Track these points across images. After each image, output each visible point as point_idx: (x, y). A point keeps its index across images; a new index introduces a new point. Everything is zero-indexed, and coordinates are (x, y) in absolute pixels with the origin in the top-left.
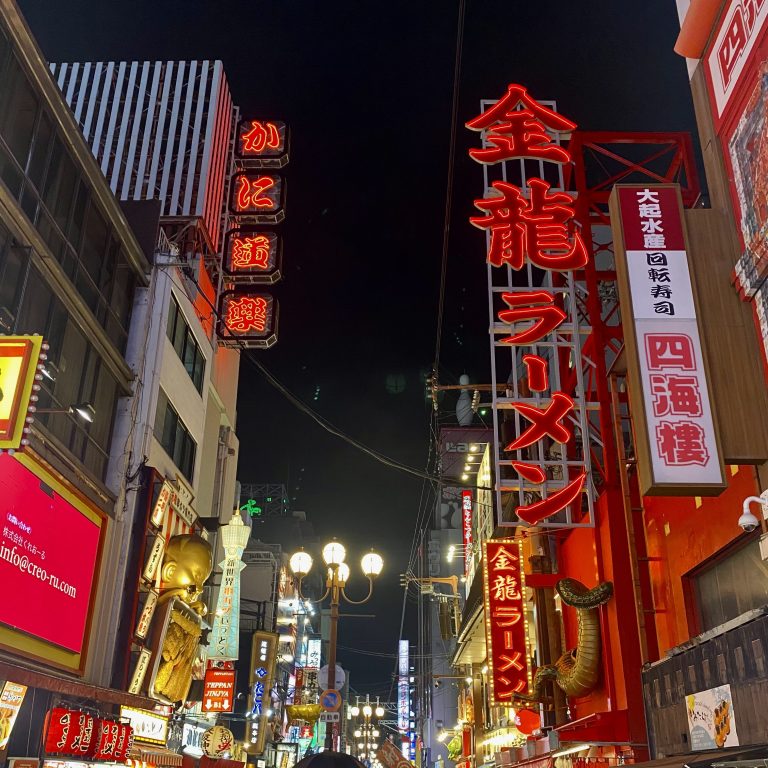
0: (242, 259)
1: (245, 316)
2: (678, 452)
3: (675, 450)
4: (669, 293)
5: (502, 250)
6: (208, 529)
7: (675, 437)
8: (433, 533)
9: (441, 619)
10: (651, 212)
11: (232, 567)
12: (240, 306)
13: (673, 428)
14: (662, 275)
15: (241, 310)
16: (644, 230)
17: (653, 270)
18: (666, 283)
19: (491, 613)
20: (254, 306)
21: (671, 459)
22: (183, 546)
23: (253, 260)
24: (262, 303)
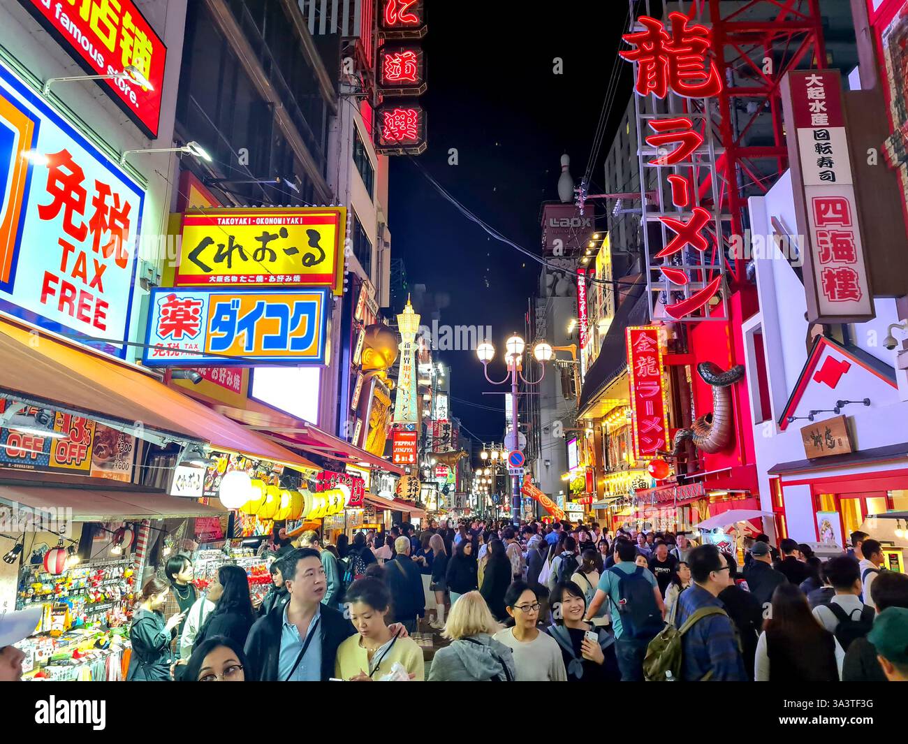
0: (393, 73)
1: (399, 126)
2: (838, 291)
3: (836, 290)
4: (831, 163)
5: (647, 80)
6: (387, 318)
7: (836, 280)
8: (540, 301)
9: (563, 381)
10: (817, 95)
11: (408, 349)
12: (393, 118)
13: (834, 272)
14: (826, 148)
15: (395, 121)
16: (811, 110)
17: (818, 144)
18: (829, 155)
19: (635, 387)
20: (407, 117)
21: (833, 297)
22: (376, 334)
23: (403, 75)
24: (413, 114)
